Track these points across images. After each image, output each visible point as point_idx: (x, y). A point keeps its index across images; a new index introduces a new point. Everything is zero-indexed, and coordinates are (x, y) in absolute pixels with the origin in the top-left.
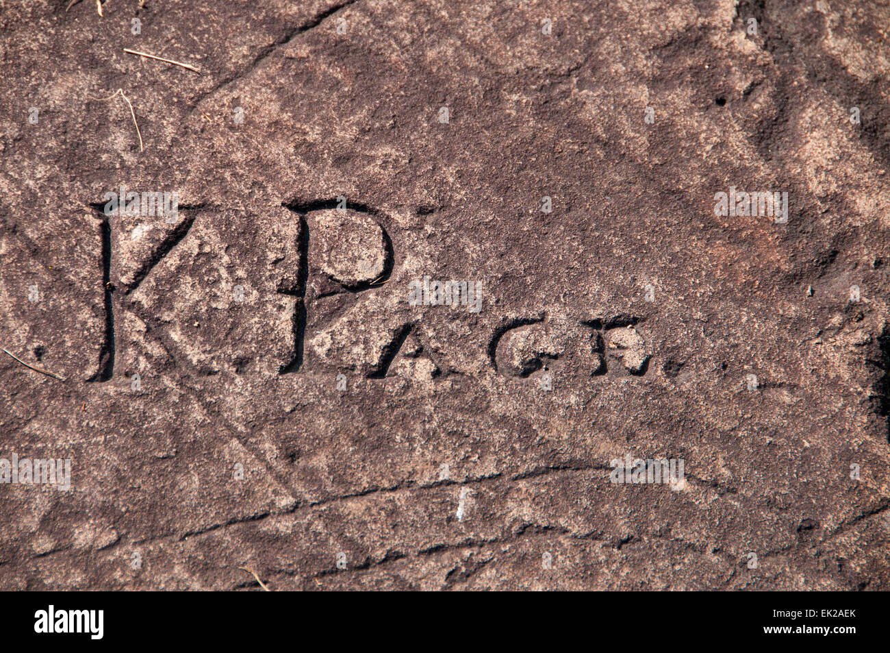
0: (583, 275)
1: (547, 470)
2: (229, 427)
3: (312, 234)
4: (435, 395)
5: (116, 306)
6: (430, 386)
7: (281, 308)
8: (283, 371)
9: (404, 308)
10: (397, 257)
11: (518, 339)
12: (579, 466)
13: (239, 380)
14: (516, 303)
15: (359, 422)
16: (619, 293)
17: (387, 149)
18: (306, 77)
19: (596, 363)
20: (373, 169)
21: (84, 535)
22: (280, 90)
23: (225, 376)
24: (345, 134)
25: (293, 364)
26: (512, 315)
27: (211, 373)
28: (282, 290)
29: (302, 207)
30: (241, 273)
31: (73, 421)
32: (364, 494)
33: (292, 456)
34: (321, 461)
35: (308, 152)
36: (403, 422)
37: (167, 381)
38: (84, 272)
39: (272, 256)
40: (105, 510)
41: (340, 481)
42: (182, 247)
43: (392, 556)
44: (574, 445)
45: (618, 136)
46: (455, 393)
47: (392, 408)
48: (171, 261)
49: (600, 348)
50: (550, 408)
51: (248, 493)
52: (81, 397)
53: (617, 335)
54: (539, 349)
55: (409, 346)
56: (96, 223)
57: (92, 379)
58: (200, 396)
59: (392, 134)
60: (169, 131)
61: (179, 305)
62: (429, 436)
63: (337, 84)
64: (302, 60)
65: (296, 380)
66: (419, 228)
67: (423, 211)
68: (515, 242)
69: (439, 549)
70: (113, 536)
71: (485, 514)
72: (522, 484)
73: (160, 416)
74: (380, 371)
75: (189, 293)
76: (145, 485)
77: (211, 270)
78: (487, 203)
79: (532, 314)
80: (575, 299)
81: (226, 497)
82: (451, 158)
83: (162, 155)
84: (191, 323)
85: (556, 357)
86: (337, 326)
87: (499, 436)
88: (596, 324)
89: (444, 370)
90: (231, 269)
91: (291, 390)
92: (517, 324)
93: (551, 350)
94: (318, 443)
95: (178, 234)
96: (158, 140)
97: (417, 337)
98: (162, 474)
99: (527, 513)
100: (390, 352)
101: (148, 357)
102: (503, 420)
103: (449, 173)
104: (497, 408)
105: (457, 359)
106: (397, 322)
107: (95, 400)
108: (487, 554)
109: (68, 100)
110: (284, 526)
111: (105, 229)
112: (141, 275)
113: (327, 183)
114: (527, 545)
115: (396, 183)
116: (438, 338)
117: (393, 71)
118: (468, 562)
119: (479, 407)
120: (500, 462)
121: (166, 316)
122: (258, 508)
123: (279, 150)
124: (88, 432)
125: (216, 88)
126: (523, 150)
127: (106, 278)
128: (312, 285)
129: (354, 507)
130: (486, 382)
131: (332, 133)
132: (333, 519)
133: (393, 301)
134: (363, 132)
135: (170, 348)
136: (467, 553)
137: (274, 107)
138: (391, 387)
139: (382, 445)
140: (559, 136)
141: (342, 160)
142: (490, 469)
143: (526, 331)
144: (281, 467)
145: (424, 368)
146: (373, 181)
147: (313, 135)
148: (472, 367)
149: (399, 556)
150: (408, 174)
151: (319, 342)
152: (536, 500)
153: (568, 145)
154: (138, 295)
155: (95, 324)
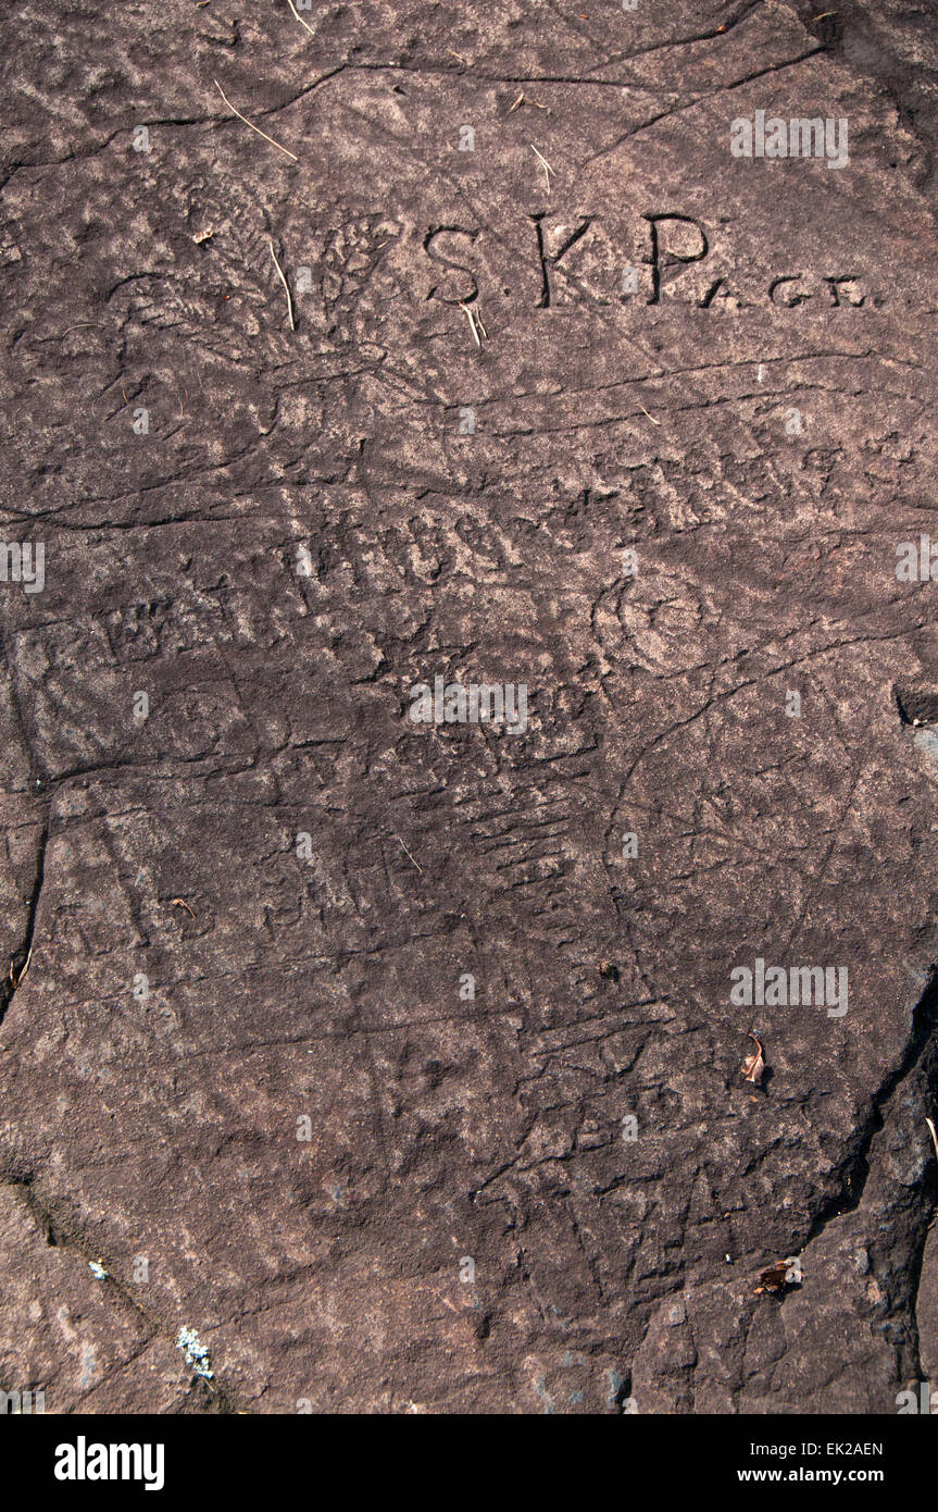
0: (821, 254)
1: (809, 356)
2: (620, 332)
3: (659, 233)
4: (740, 317)
5: (549, 269)
6: (736, 312)
7: (644, 270)
8: (649, 303)
9: (717, 271)
10: (710, 245)
11: (786, 287)
12: (828, 354)
13: (623, 308)
14: (783, 269)
15: (696, 330)
16: (843, 264)
17: (699, 188)
18: (649, 151)
19: (833, 300)
20: (692, 198)
21: (542, 387)
22: (634, 157)
23: (615, 306)
24: (674, 179)
25: (654, 300)
26: (781, 275)
27: (607, 304)
28: (645, 261)
29: (653, 218)
30: (619, 252)
31: (529, 327)
32: (702, 368)
33: (659, 348)
34: (676, 350)
35: (653, 189)
36: (722, 330)
37: (581, 307)
38: (528, 251)
39: (637, 243)
40: (553, 375)
41: (687, 360)
42: (584, 238)
43: (722, 401)
44: (824, 342)
45: (834, 183)
46: (752, 316)
47: (715, 323)
48: (579, 245)
49: (834, 293)
50: (809, 324)
51: (635, 367)
52: (534, 316)
53: (844, 286)
54: (799, 292)
55: (721, 291)
56: (533, 225)
57: (539, 306)
58: (602, 316)
59: (702, 180)
60: (571, 178)
61: (585, 268)
62: (738, 338)
63: (666, 155)
64: (644, 142)
65: (657, 309)
66: (722, 229)
67: (724, 221)
68: (780, 237)
69: (749, 397)
70: (559, 387)
71: (774, 378)
72: (795, 363)
73: (579, 326)
74: (706, 304)
75: (590, 262)
76: (574, 362)
77: (602, 250)
78: (761, 216)
79: (792, 275)
80: (819, 267)
81: (622, 369)
82: (737, 194)
83: (568, 190)
84: (592, 278)
85: (809, 297)
86: (678, 280)
87: (779, 338)
88: (831, 280)
89: (743, 304)
90: (614, 249)
91: (654, 314)
92: (785, 280)
93: (806, 293)
94: (673, 341)
95: (581, 232)
96: (565, 182)
97: (726, 286)
98: (584, 356)
99: (799, 378)
100: (711, 294)
101: (570, 295)
102: (781, 330)
103: (737, 201)
104: (777, 323)
105: (750, 298)
106: (713, 278)
107: (542, 317)
108: (777, 399)
109: (511, 161)
110: (658, 383)
111: (539, 229)
112: (561, 252)
113: (666, 206)
114: (801, 394)
115: (706, 205)
116: (738, 287)
117: (699, 149)
118: (767, 403)
119: (766, 322)
120: (781, 352)
121: (578, 274)
122: (642, 374)
123: (636, 188)
124: (539, 334)
125: (596, 156)
126: (779, 189)
127: (541, 254)
128: (661, 259)
129: (697, 374)
130: (769, 309)
131: (666, 179)
132: (685, 381)
133: (710, 267)
134: (684, 179)
135: (582, 291)
136: (766, 398)
137: (631, 166)
138: (713, 312)
139: (711, 342)
140: (800, 182)
141: (673, 193)
142: (776, 355)
143: (790, 283)
144: (652, 353)
145: (731, 303)
146: (692, 205)
147: (655, 180)
148: (760, 302)
149: (726, 400)
150: (713, 200)
151: (669, 288)
152: (804, 371)
153: (806, 187)
154: (561, 263)
155: (537, 277)
